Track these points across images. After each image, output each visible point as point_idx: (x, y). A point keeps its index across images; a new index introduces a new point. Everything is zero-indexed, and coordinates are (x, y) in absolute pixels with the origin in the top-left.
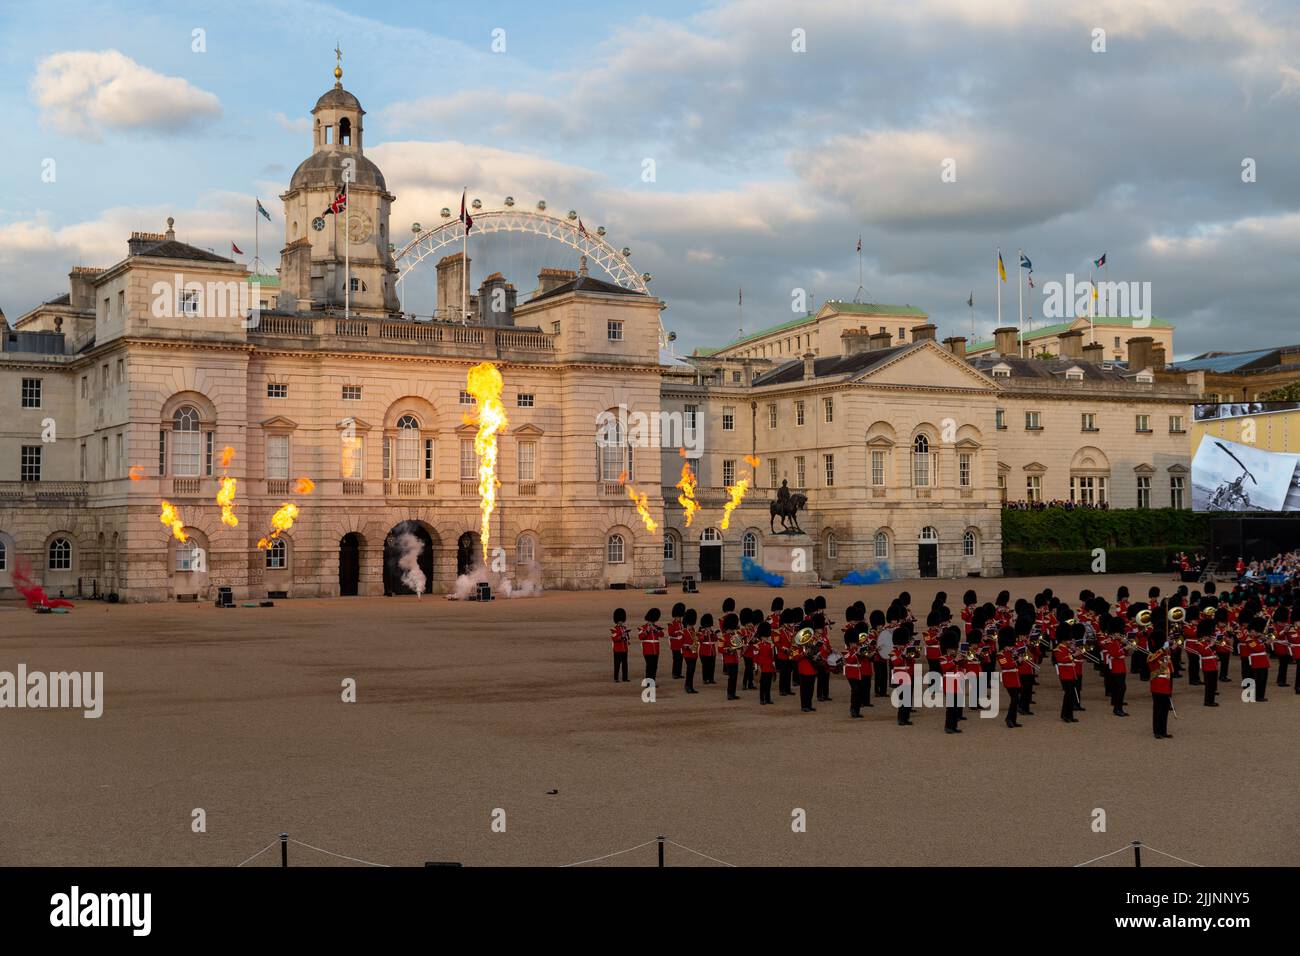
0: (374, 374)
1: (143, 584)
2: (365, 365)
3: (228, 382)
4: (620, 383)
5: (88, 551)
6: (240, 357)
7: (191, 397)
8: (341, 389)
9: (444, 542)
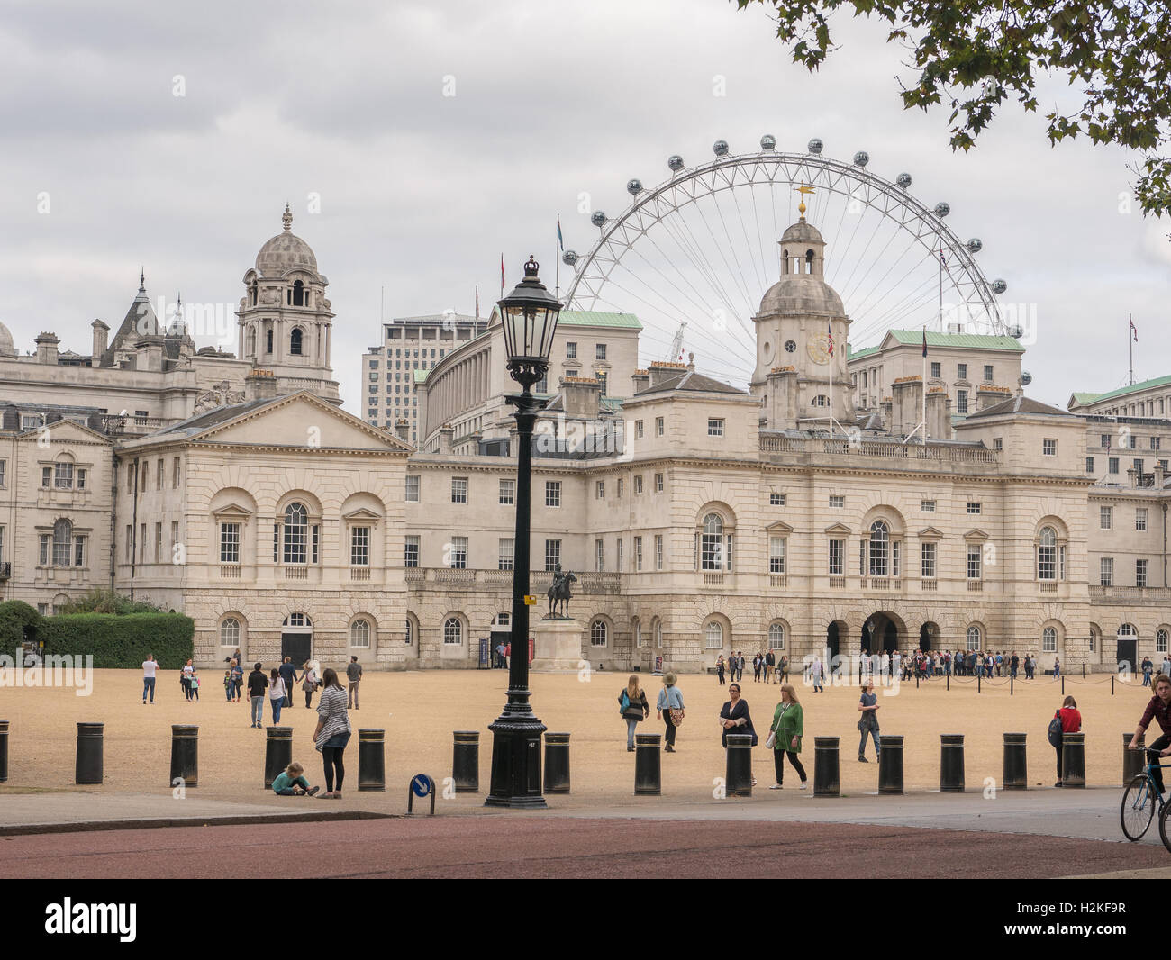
0: (854, 486)
1: (683, 658)
2: (848, 479)
3: (746, 493)
4: (1053, 494)
5: (620, 631)
6: (754, 473)
7: (717, 506)
8: (828, 499)
9: (909, 630)
